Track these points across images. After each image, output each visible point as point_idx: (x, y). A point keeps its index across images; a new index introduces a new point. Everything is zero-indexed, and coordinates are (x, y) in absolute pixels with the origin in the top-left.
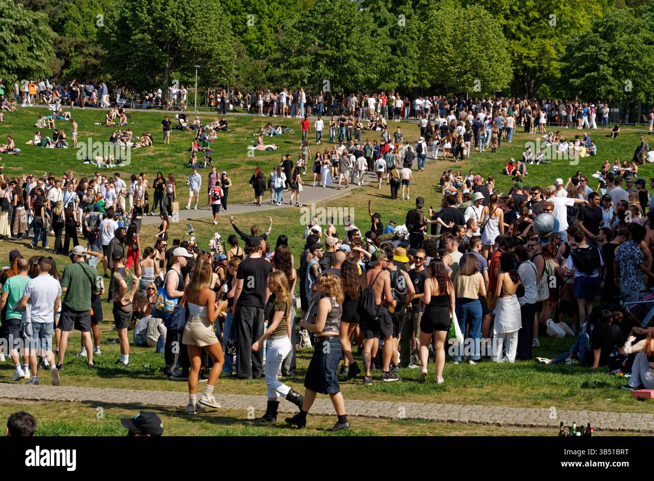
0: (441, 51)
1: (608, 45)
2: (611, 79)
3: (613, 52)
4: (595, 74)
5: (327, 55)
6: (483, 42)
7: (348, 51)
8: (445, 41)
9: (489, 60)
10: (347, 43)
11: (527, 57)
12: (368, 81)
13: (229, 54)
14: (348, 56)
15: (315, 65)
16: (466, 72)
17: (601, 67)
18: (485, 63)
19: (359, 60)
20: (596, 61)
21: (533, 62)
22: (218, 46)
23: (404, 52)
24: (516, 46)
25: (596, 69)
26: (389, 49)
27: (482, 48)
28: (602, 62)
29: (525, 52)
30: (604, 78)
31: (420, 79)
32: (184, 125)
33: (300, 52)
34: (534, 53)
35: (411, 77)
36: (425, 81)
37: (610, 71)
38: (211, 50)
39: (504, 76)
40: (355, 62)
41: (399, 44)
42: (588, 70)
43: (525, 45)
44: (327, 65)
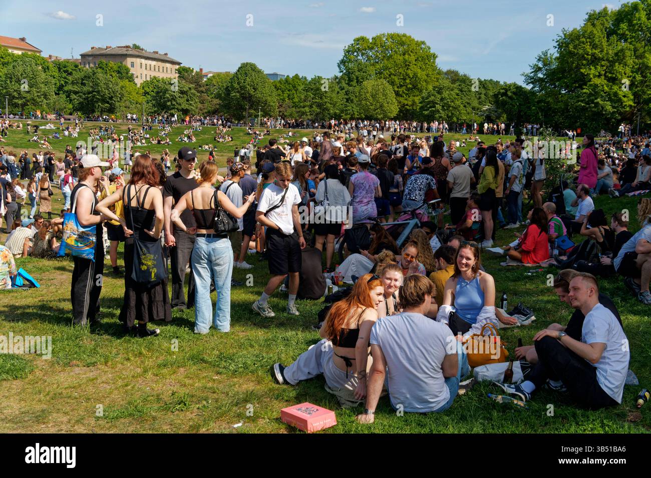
0: (366, 99)
1: (439, 96)
2: (441, 111)
3: (442, 99)
4: (434, 109)
5: (316, 102)
6: (385, 95)
7: (326, 100)
8: (368, 95)
9: (388, 103)
10: (325, 97)
11: (407, 105)
12: (335, 114)
13: (274, 102)
14: (326, 102)
15: (311, 107)
16: (377, 109)
17: (437, 106)
18: (386, 105)
19: (331, 104)
20: (434, 104)
21: (410, 106)
22: (269, 99)
23: (352, 101)
24: (401, 99)
25: (434, 107)
26: (345, 100)
27: (384, 98)
28: (437, 104)
29: (406, 102)
30: (438, 111)
31: (360, 114)
32: (251, 132)
33: (305, 101)
34: (410, 103)
35: (356, 113)
36: (362, 115)
37: (441, 107)
38: (266, 101)
39: (394, 110)
40: (329, 105)
41: (350, 98)
42: (430, 107)
43: (406, 100)
44: (317, 106)
